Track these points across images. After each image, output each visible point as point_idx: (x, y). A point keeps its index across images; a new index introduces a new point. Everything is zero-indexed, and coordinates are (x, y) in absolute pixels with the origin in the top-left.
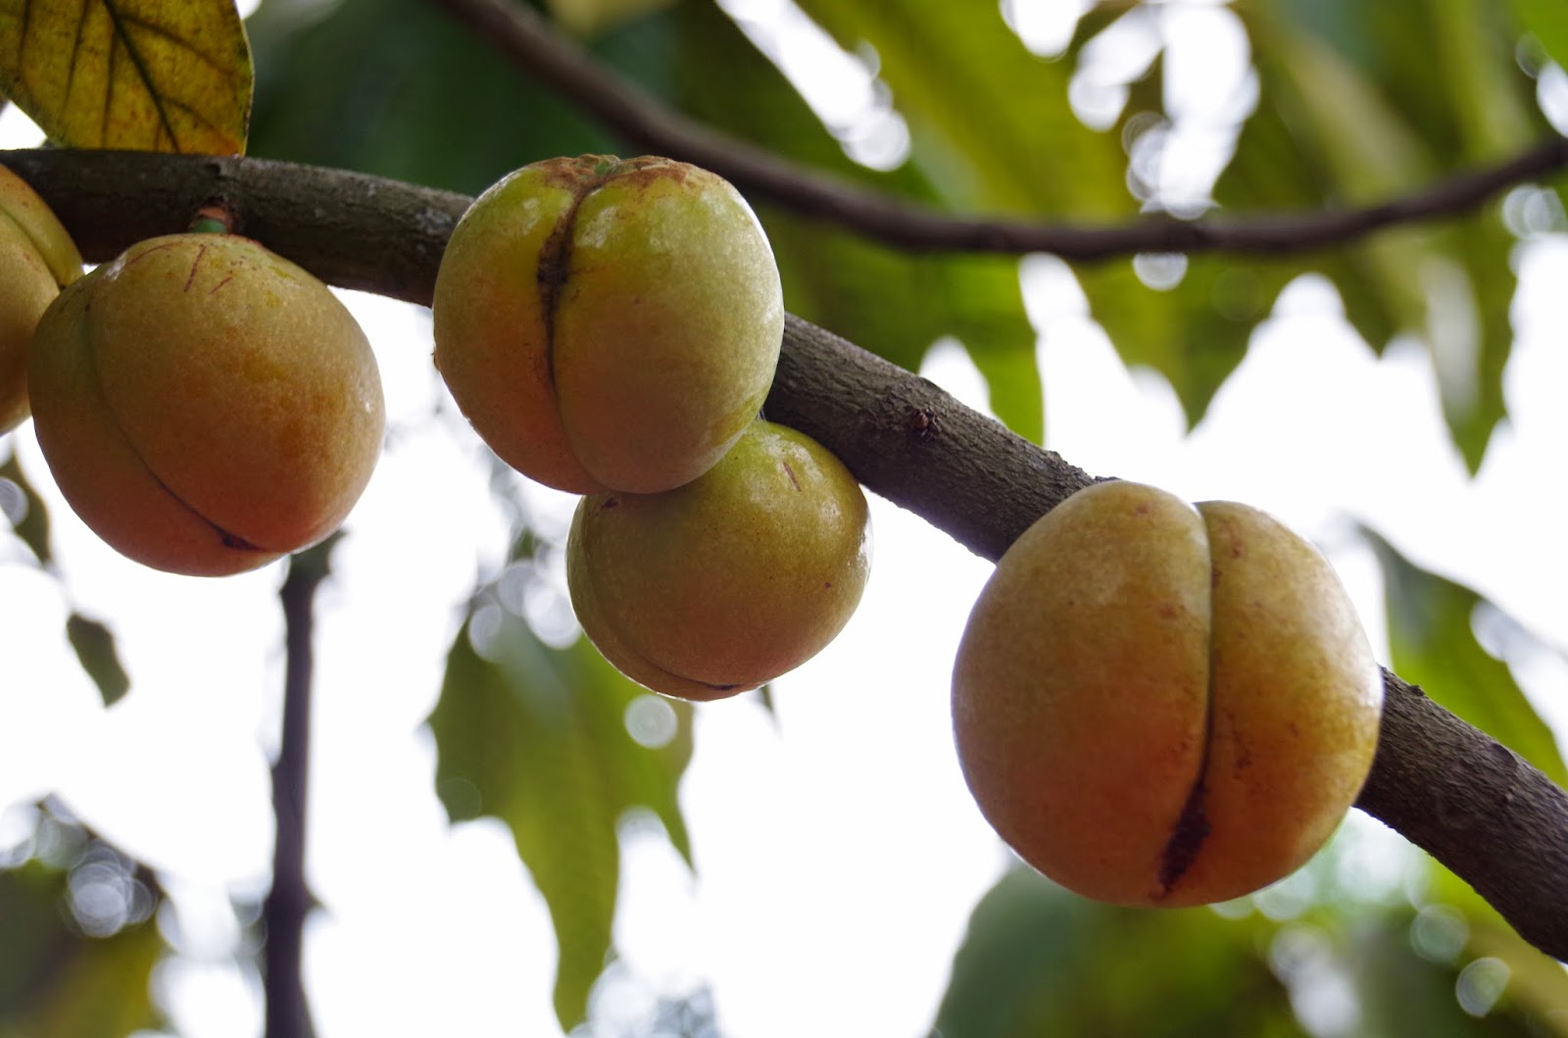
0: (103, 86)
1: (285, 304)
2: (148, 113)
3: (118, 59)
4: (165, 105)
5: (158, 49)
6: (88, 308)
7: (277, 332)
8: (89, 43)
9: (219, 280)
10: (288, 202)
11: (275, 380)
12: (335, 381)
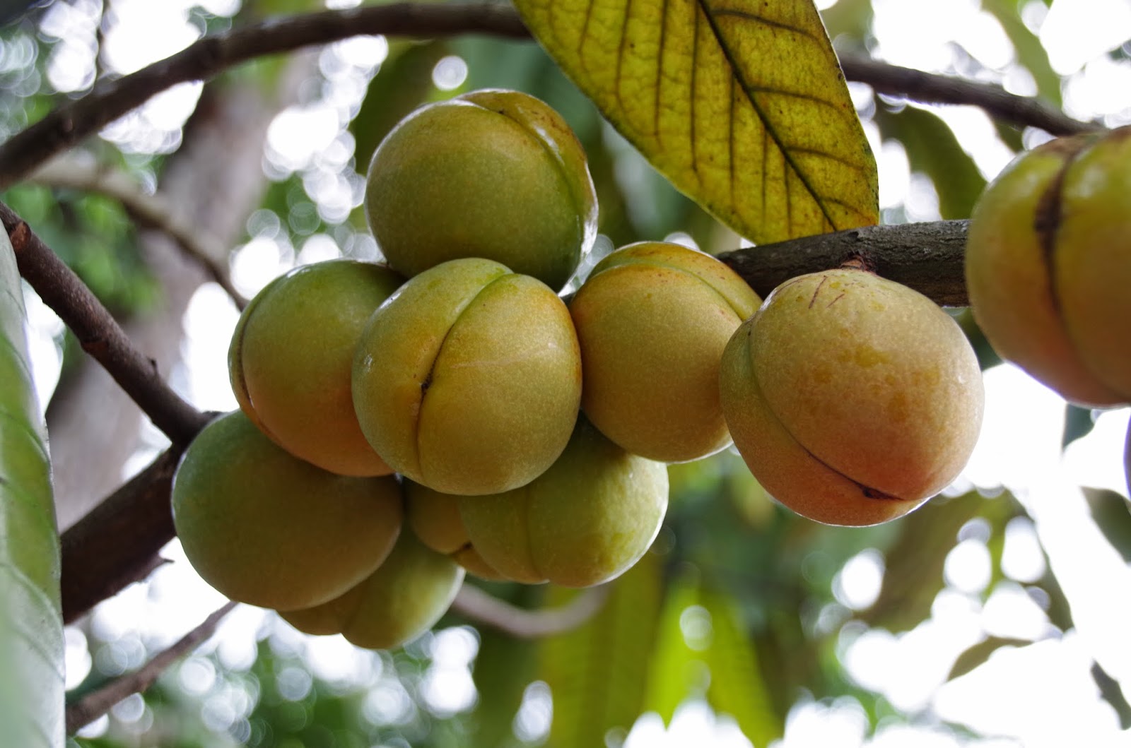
0: (785, 201)
1: (886, 308)
2: (815, 212)
3: (790, 180)
4: (824, 203)
5: (813, 165)
6: (749, 334)
7: (880, 328)
8: (771, 174)
9: (834, 297)
10: (905, 247)
11: (880, 364)
12: (929, 361)
